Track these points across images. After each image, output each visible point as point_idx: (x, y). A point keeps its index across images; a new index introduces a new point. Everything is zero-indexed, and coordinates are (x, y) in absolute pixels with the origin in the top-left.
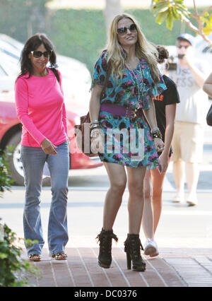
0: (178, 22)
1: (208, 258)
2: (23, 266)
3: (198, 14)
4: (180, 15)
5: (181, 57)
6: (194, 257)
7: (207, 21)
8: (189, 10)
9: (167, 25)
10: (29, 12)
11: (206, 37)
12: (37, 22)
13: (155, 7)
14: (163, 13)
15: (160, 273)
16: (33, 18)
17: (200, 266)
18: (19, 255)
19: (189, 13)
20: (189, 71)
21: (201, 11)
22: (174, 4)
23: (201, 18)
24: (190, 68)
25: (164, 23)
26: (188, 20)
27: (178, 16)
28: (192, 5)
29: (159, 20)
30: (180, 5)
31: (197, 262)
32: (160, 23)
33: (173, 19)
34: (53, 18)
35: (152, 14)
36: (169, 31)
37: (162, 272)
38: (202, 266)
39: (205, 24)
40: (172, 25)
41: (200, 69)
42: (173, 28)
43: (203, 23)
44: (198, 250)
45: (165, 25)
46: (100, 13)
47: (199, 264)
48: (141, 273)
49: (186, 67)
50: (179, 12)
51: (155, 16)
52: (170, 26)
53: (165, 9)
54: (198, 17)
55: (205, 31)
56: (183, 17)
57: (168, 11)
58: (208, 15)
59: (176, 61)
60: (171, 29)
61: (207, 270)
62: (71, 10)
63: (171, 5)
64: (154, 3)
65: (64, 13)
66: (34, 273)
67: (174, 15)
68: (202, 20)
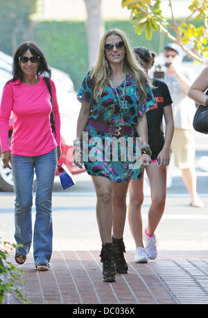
0: (157, 32)
1: (188, 260)
2: (9, 269)
3: (176, 25)
4: (159, 26)
5: (168, 65)
6: (173, 259)
7: (184, 31)
8: (168, 21)
9: (146, 35)
10: (14, 24)
11: (184, 47)
12: (21, 33)
13: (134, 18)
14: (142, 24)
15: (141, 275)
16: (17, 30)
17: (179, 268)
18: (5, 258)
19: (168, 24)
20: (176, 79)
21: (179, 22)
22: (153, 15)
23: (179, 28)
24: (177, 76)
25: (144, 33)
26: (166, 31)
27: (156, 26)
28: (169, 16)
29: (138, 31)
30: (159, 16)
31: (177, 264)
32: (139, 34)
33: (152, 29)
34: (36, 30)
35: (131, 25)
36: (148, 41)
37: (142, 273)
38: (182, 268)
39: (183, 34)
40: (151, 35)
41: (187, 77)
42: (152, 38)
43: (181, 34)
44: (177, 253)
45: (144, 36)
46: (82, 24)
47: (179, 266)
48: (122, 275)
49: (174, 75)
50: (158, 23)
51: (134, 26)
52: (149, 36)
53: (144, 20)
54: (176, 27)
55: (183, 41)
56: (162, 28)
57: (147, 22)
58: (186, 25)
59: (164, 69)
60: (150, 39)
61: (187, 272)
62: (54, 22)
63: (149, 16)
64: (134, 15)
65: (47, 24)
66: (19, 276)
67: (153, 26)
68: (181, 30)
